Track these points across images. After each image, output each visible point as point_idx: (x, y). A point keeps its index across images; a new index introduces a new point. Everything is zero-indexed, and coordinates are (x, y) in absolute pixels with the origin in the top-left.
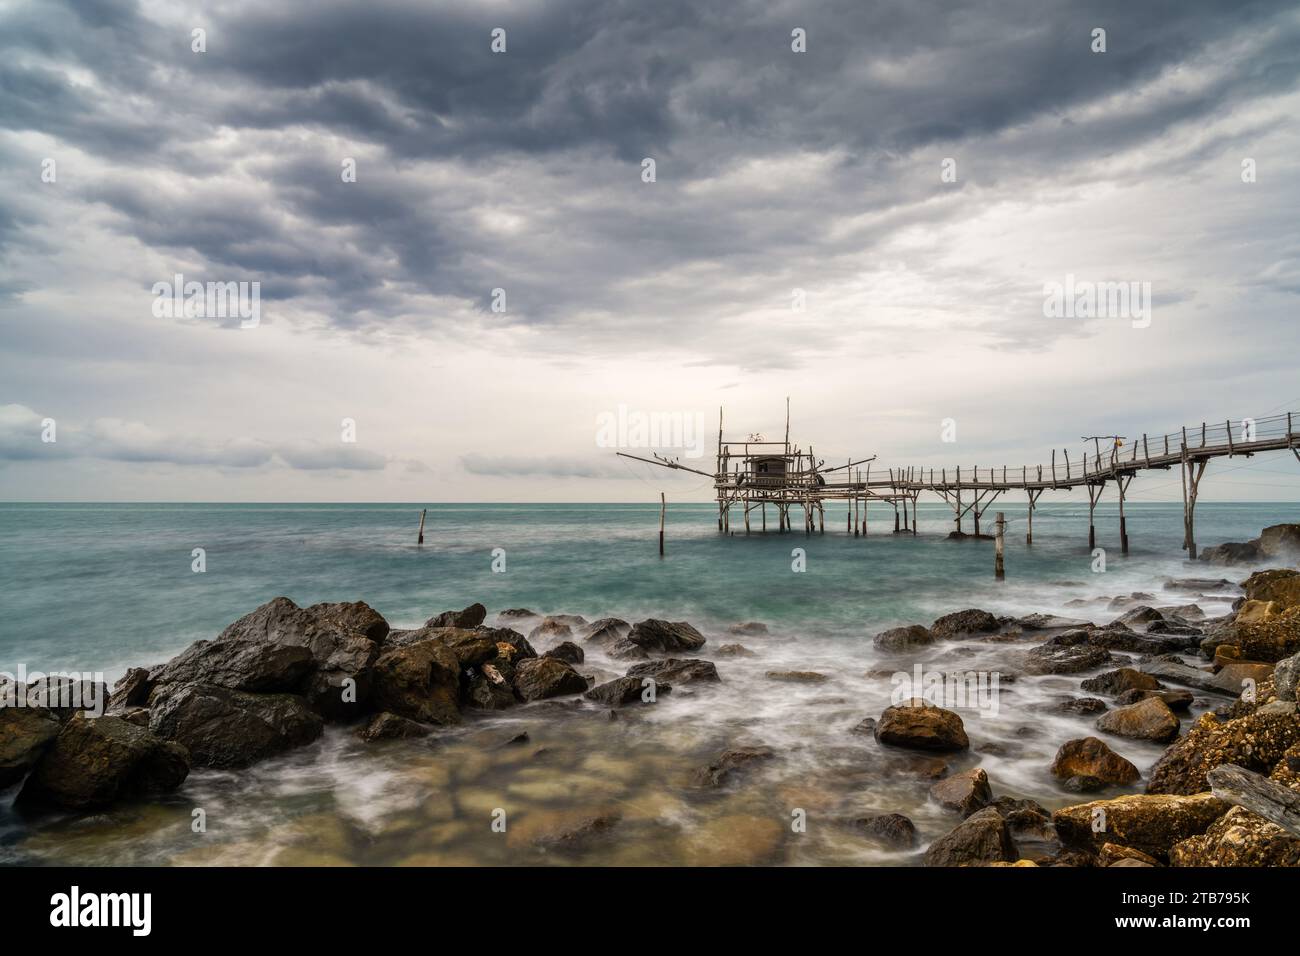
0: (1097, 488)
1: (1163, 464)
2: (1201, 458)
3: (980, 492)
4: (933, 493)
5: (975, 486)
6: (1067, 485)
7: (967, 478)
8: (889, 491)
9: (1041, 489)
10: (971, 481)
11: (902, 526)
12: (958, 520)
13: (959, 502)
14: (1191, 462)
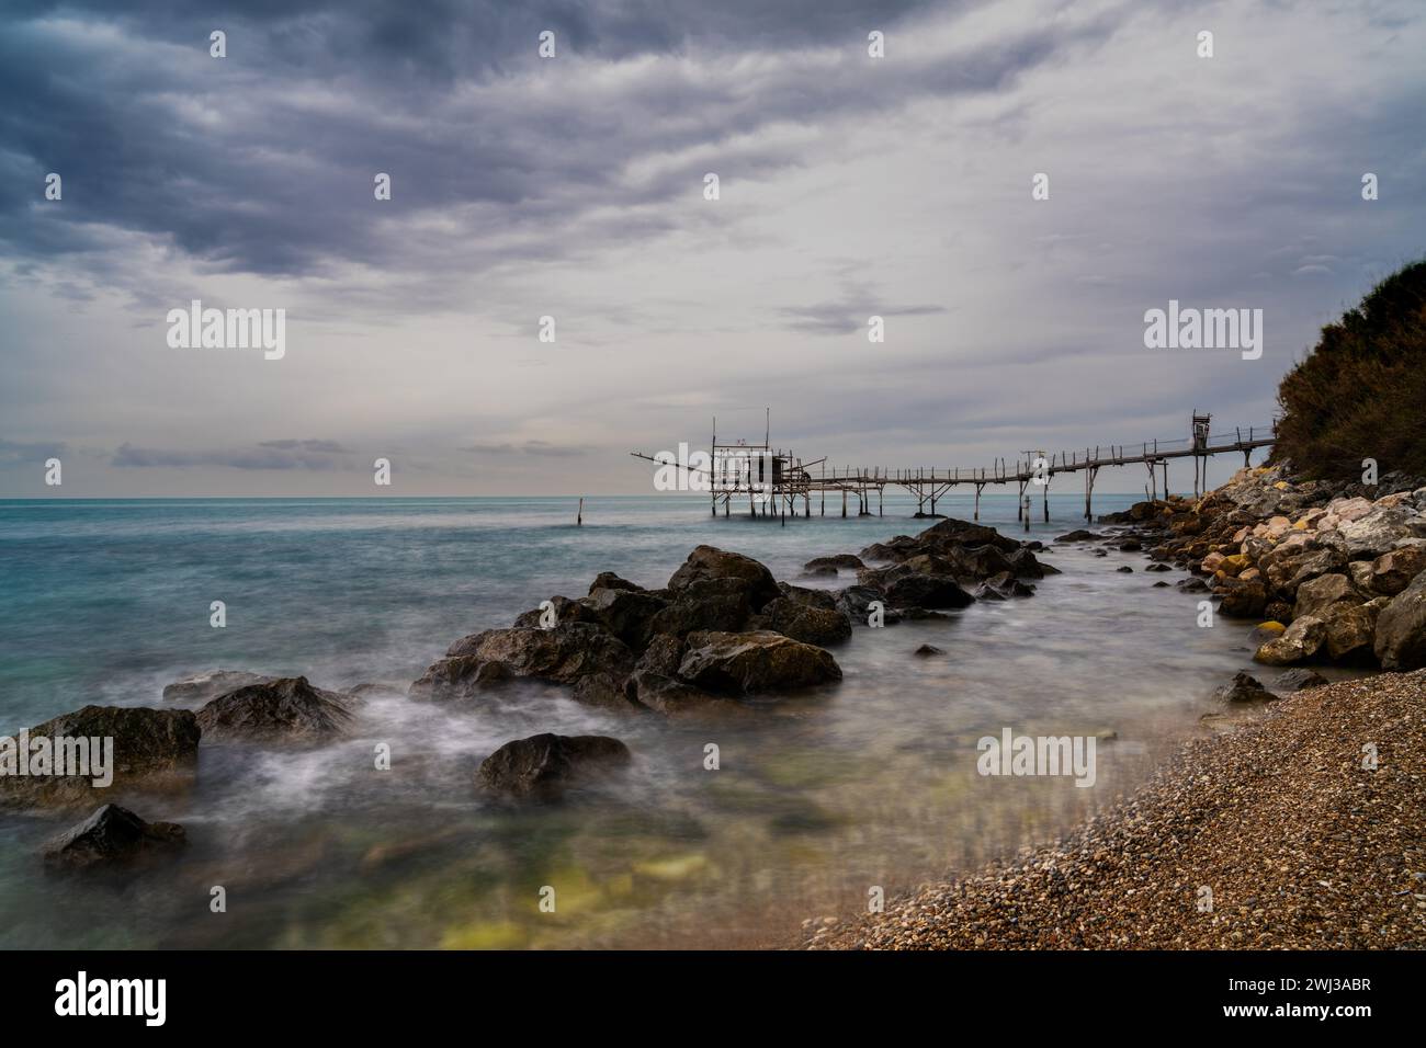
0: (1024, 483)
1: (1072, 469)
2: (1096, 466)
3: (937, 486)
4: (900, 486)
5: (933, 481)
6: (1003, 481)
7: (927, 476)
8: (856, 485)
9: (984, 483)
10: (930, 478)
11: (864, 511)
12: (921, 505)
13: (922, 494)
14: (1091, 468)
